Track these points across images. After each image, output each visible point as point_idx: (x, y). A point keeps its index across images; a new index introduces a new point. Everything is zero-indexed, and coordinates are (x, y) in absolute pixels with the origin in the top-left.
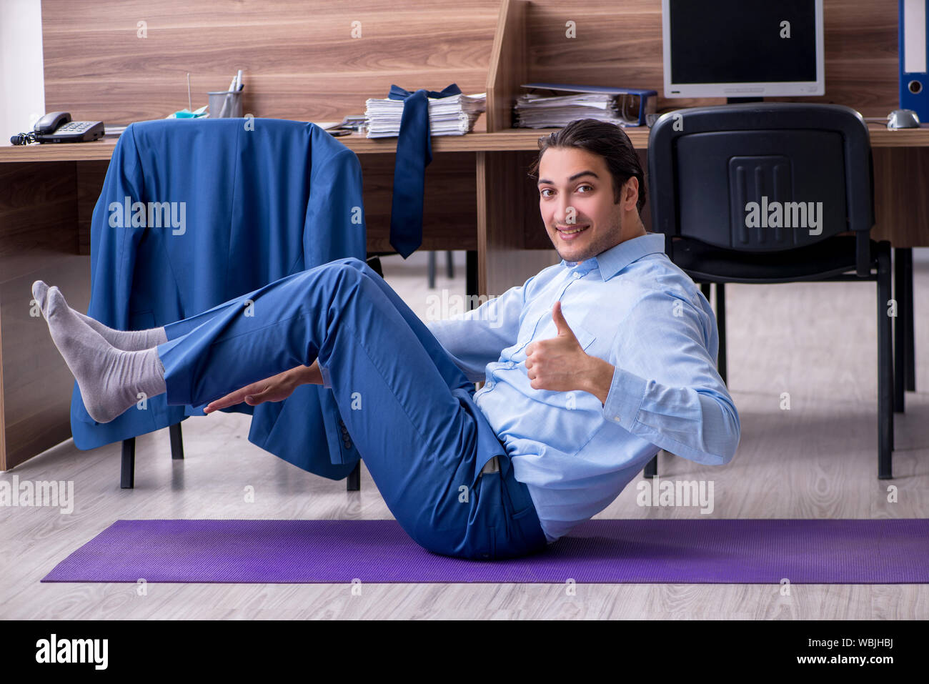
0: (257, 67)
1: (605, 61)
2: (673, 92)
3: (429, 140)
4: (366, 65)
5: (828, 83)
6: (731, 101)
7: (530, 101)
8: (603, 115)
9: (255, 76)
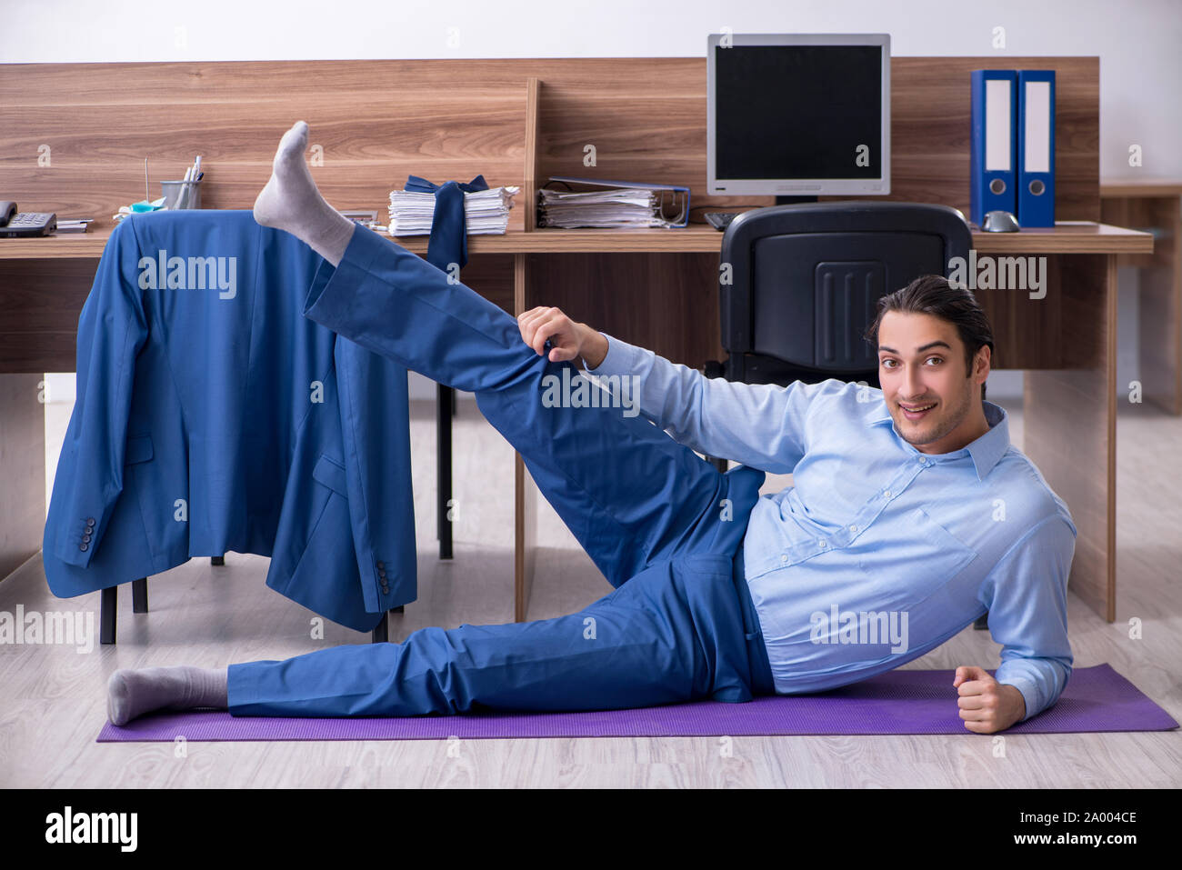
0: (216, 153)
1: (627, 152)
2: (718, 189)
3: (465, 238)
4: (347, 153)
5: (895, 180)
6: (781, 200)
7: (561, 197)
8: (644, 213)
9: (214, 163)
